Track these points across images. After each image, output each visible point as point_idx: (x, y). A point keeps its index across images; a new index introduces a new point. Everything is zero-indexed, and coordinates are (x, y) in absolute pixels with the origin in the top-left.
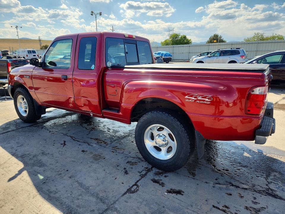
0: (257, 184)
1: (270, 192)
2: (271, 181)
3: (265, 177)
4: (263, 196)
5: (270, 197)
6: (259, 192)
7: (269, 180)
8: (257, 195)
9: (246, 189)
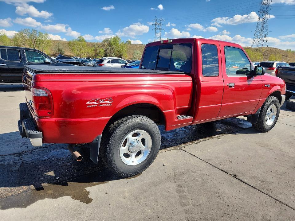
0: (29, 155)
1: (18, 155)
2: (19, 161)
3: (24, 162)
4: (23, 151)
5: (18, 152)
6: (26, 152)
7: (20, 161)
8: (27, 150)
9: (35, 149)
